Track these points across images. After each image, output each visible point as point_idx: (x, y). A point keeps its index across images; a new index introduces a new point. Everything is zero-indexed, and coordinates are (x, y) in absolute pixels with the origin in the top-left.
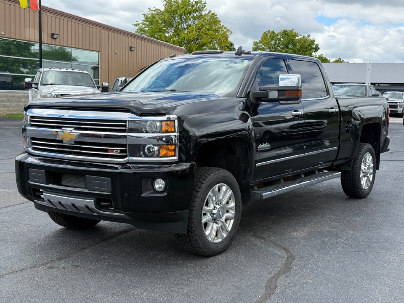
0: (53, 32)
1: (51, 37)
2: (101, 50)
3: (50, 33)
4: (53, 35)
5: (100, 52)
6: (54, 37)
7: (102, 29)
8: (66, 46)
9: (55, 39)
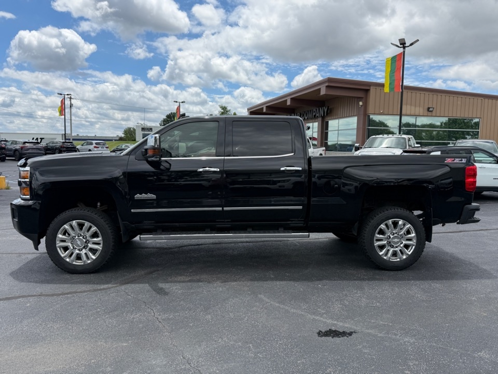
0: (429, 107)
1: (427, 110)
2: (482, 117)
3: (426, 107)
4: (429, 108)
5: (481, 118)
6: (430, 110)
7: (485, 99)
8: (438, 116)
9: (431, 112)
